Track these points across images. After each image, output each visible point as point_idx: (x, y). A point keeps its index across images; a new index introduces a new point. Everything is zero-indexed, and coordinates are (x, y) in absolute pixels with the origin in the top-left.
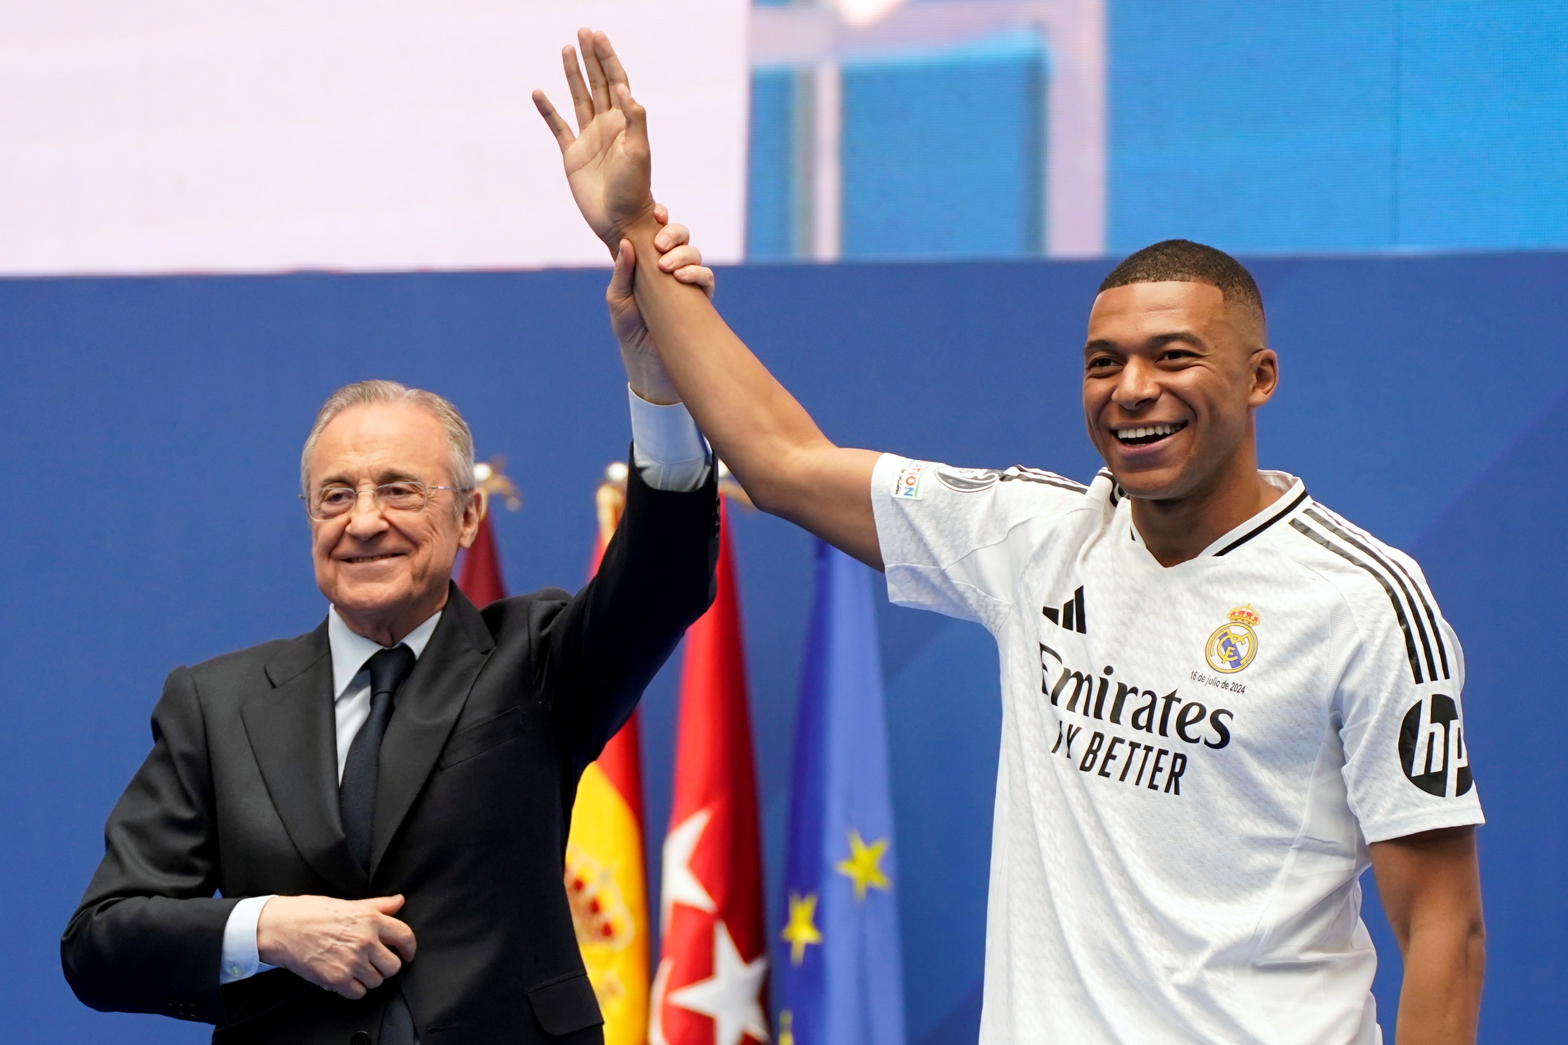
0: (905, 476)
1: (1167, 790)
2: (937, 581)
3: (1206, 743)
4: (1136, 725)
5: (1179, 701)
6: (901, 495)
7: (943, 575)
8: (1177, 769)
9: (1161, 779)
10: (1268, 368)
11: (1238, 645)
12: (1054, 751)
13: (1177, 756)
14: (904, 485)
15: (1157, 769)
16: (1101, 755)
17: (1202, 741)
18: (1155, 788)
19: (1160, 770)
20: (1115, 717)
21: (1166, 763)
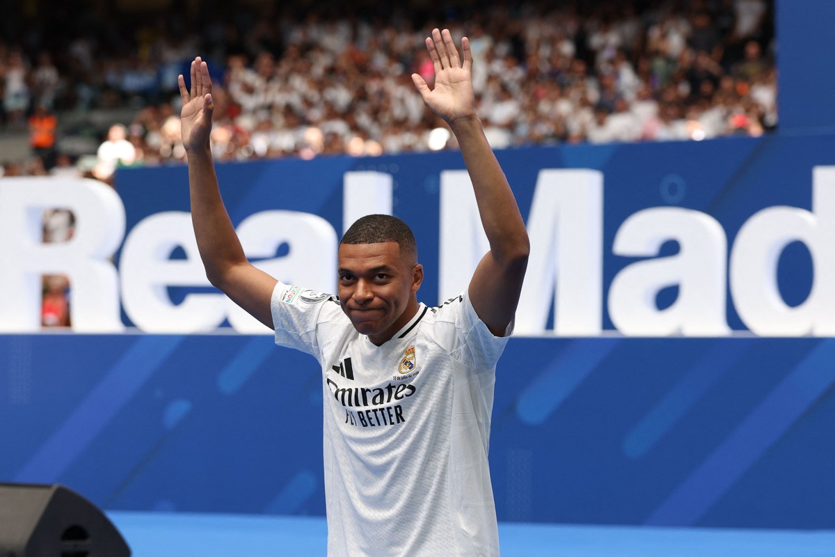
0: (288, 294)
1: (398, 422)
2: (297, 339)
3: (407, 395)
4: (374, 403)
5: (394, 387)
6: (285, 301)
7: (300, 337)
8: (399, 412)
9: (394, 419)
10: (419, 275)
11: (411, 361)
12: (346, 422)
13: (396, 407)
14: (286, 297)
15: (390, 416)
16: (366, 419)
17: (404, 396)
18: (393, 423)
19: (392, 415)
20: (365, 404)
21: (393, 412)
